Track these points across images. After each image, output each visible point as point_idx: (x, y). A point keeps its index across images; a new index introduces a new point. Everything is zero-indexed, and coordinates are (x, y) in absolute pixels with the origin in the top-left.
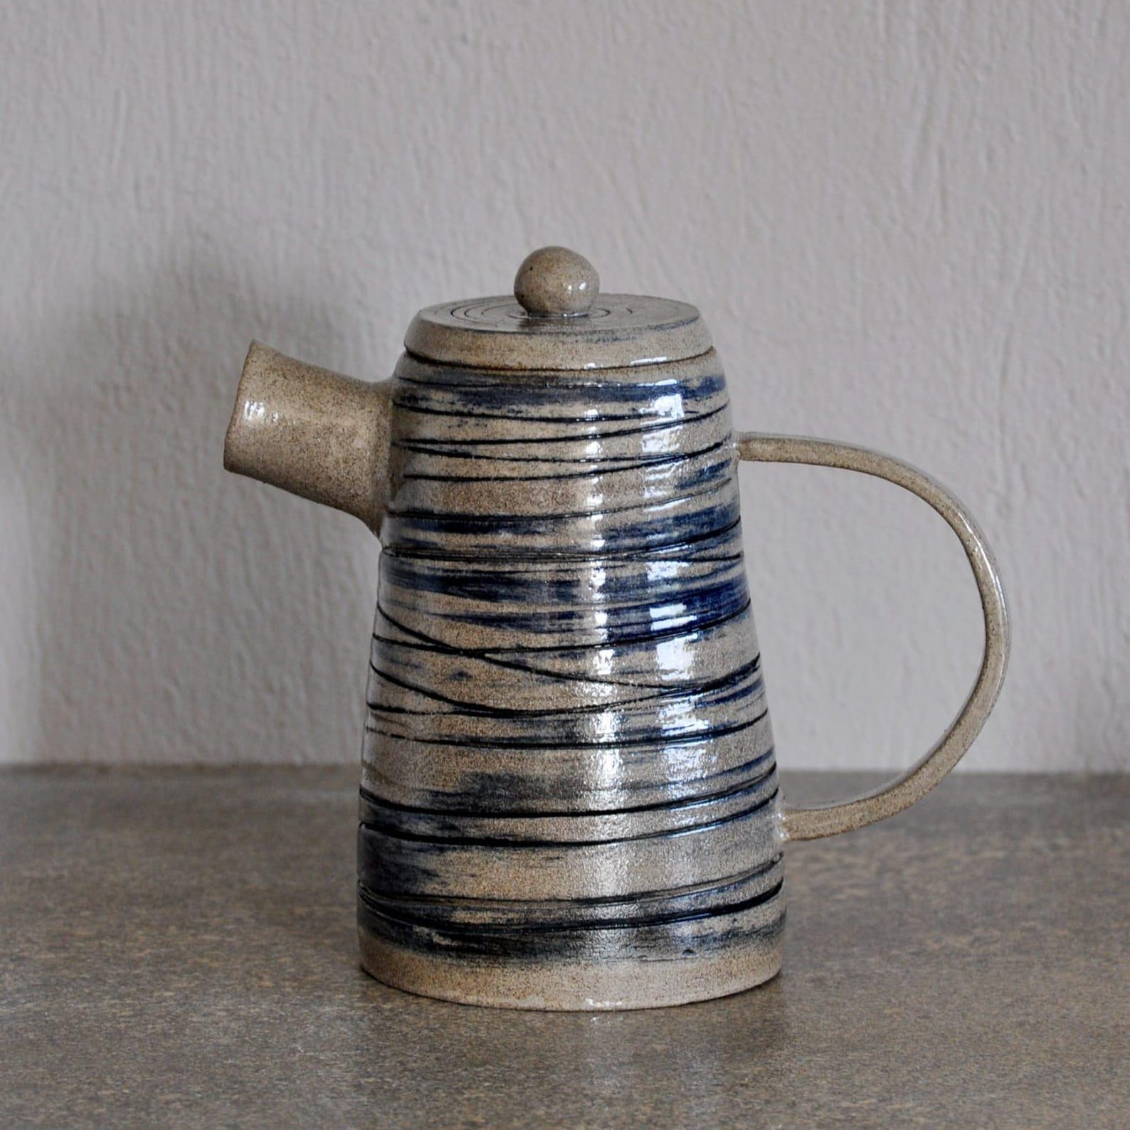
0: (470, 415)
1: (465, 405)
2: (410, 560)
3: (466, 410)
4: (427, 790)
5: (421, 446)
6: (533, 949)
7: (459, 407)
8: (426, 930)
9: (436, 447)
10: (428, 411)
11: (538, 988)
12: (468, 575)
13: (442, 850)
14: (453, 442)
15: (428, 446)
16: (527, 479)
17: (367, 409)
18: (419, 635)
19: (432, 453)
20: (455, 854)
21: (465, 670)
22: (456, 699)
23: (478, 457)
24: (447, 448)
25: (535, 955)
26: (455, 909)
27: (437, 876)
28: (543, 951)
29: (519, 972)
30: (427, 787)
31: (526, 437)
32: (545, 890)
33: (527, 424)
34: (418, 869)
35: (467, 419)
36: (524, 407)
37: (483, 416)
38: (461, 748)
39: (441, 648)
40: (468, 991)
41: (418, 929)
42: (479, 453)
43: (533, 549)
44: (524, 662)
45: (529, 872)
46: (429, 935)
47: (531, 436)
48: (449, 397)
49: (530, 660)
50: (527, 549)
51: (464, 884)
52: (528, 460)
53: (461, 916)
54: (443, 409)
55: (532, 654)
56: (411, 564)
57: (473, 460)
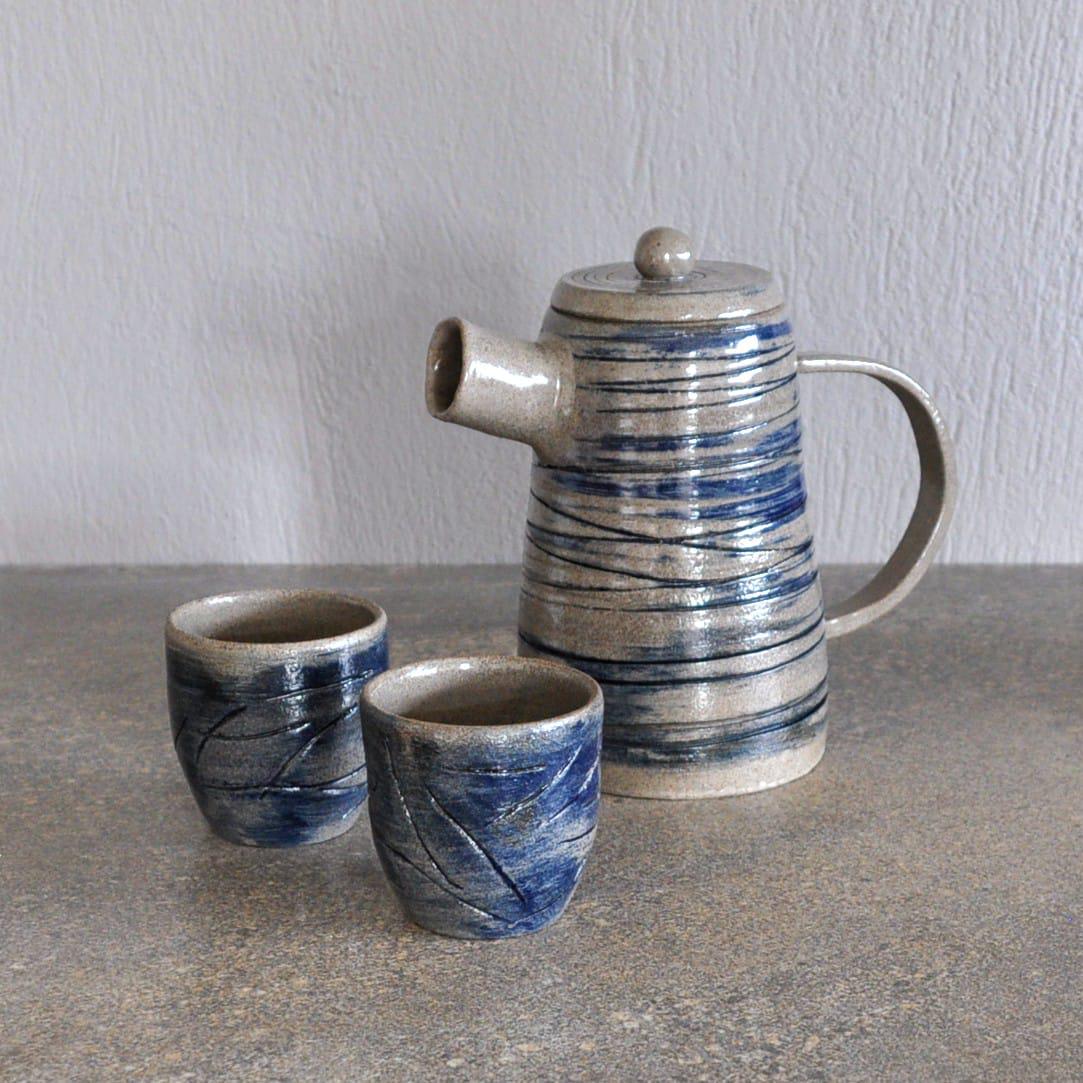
0: (664, 359)
1: (659, 353)
2: (609, 475)
3: (660, 356)
4: (638, 648)
5: (617, 387)
6: (729, 754)
7: (654, 354)
8: (641, 750)
9: (632, 387)
10: (623, 360)
11: (733, 781)
12: (668, 482)
13: (655, 691)
14: (651, 382)
15: (626, 387)
16: (713, 405)
17: (551, 362)
18: (622, 532)
19: (629, 392)
20: (667, 693)
21: (668, 554)
22: (660, 577)
23: (674, 392)
24: (645, 387)
25: (731, 758)
26: (667, 732)
27: (651, 710)
28: (736, 754)
29: (720, 771)
30: (638, 645)
31: (712, 373)
32: (738, 709)
33: (711, 363)
34: (632, 706)
35: (663, 363)
36: (708, 350)
37: (677, 360)
38: (668, 613)
39: (644, 539)
40: (679, 790)
41: (633, 750)
42: (675, 389)
43: (719, 458)
44: (714, 543)
45: (726, 698)
46: (644, 753)
47: (715, 372)
48: (642, 347)
49: (719, 541)
50: (714, 457)
51: (676, 713)
52: (714, 390)
53: (673, 738)
54: (638, 357)
55: (720, 537)
56: (608, 478)
57: (670, 394)
